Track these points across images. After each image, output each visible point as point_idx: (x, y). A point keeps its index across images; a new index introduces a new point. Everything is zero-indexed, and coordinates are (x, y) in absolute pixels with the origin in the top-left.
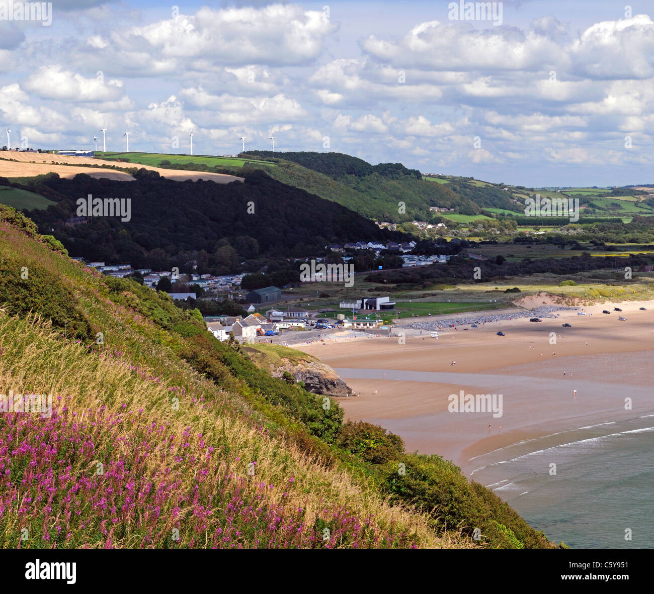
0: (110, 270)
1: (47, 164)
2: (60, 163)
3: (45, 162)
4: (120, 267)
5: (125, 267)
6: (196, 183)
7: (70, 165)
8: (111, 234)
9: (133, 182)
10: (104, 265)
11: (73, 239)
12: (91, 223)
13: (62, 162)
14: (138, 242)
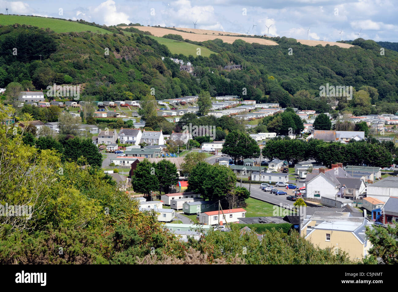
0: (261, 107)
1: (215, 35)
2: (224, 35)
3: (214, 34)
4: (270, 105)
5: (274, 105)
6: (325, 47)
7: (231, 36)
8: (262, 78)
9: (276, 46)
10: (255, 103)
11: (230, 80)
12: (245, 70)
13: (226, 34)
14: (283, 87)
